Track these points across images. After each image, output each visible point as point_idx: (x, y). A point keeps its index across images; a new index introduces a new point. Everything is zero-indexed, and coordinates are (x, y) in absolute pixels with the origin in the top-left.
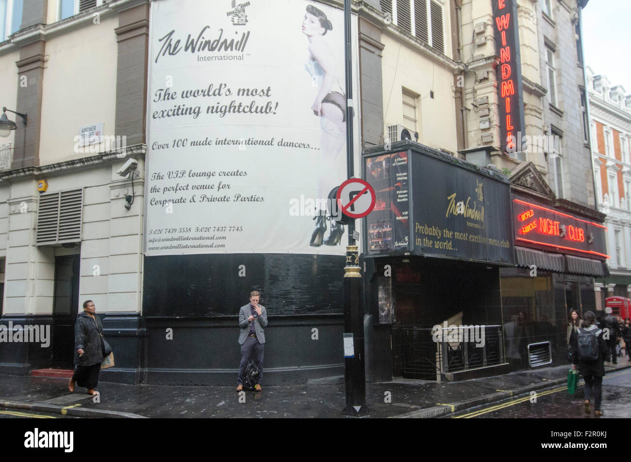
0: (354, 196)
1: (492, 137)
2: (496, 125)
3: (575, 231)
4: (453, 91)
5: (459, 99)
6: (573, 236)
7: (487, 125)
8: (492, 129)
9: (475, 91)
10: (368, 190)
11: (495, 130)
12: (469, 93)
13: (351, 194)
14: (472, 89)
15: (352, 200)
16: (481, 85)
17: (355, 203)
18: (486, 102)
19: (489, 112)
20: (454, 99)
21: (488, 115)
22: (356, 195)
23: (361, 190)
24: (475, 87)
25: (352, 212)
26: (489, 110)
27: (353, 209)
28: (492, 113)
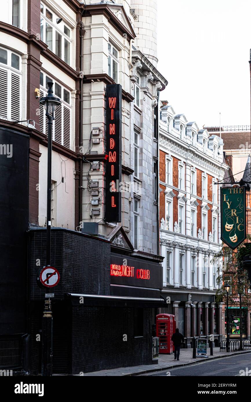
0: (49, 276)
1: (100, 212)
2: (102, 203)
3: (144, 272)
4: (74, 174)
5: (77, 180)
6: (143, 276)
7: (96, 203)
8: (99, 205)
9: (89, 176)
10: (56, 273)
11: (102, 206)
12: (84, 176)
13: (48, 274)
14: (87, 174)
15: (48, 278)
16: (94, 173)
17: (49, 279)
18: (97, 186)
19: (98, 194)
20: (74, 180)
21: (97, 196)
22: (50, 275)
23: (53, 272)
24: (90, 173)
25: (48, 284)
26: (99, 192)
27: (48, 283)
28: (100, 195)
